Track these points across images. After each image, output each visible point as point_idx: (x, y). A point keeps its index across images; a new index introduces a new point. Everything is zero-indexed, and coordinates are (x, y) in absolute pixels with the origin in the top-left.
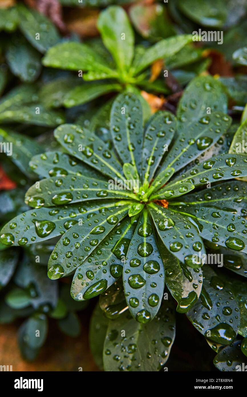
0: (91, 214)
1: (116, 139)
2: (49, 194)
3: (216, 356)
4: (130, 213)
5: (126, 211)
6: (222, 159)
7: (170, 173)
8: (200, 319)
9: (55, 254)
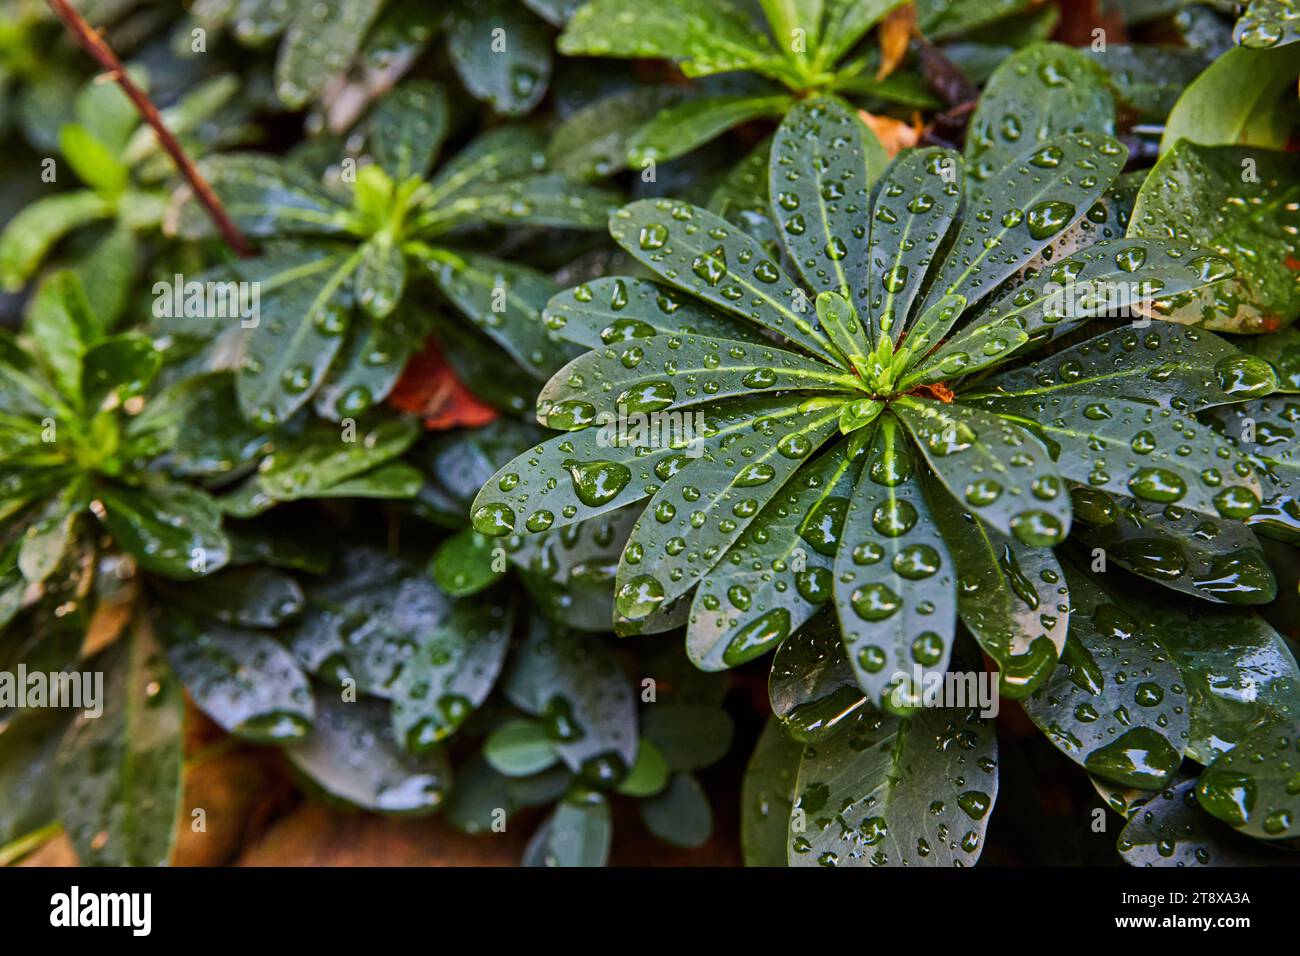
0: (729, 437)
1: (789, 229)
2: (606, 391)
3: (1125, 829)
4: (843, 425)
5: (832, 421)
6: (1104, 255)
7: (953, 310)
8: (1067, 721)
9: (635, 549)
